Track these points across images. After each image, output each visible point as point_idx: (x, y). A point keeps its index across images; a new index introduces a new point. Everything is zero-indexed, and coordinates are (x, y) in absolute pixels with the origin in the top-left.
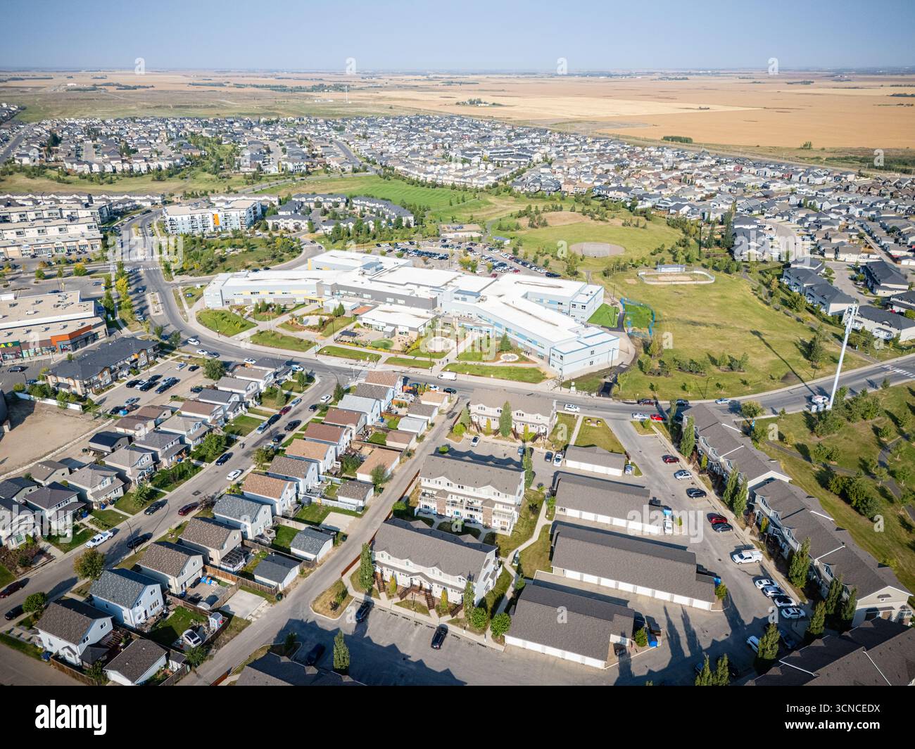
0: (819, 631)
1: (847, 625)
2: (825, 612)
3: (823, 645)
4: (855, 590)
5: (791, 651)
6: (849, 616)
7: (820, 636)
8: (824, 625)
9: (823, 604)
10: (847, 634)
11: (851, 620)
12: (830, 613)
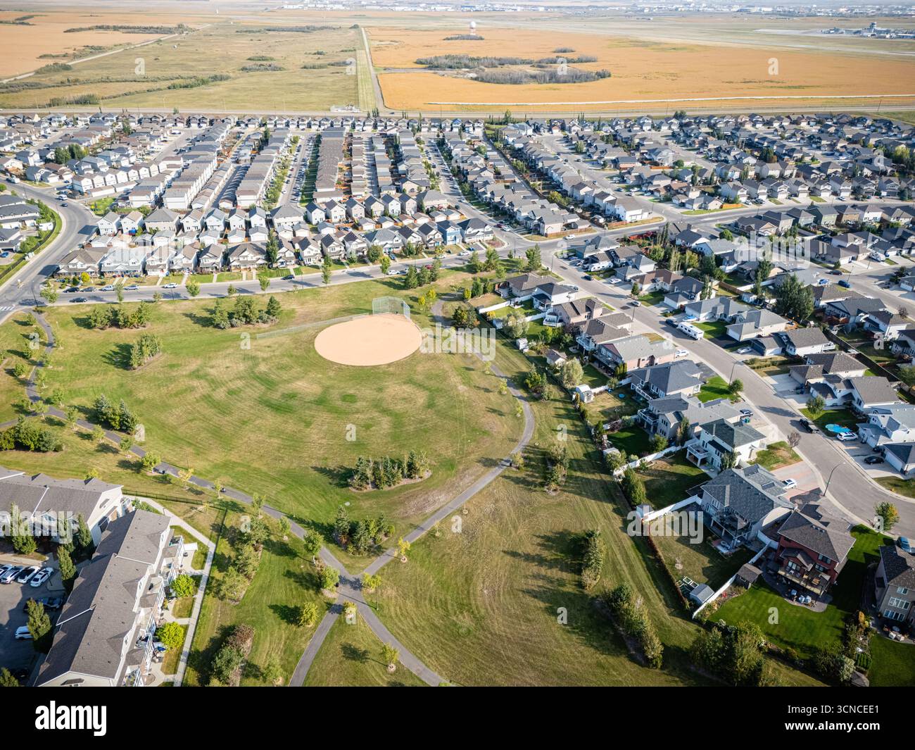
0: (73, 572)
1: (91, 548)
2: (67, 553)
3: (83, 580)
4: (80, 516)
5: (61, 608)
6: (88, 540)
7: (76, 575)
8: (74, 563)
9: (62, 548)
10: (96, 555)
11: (92, 542)
12: (72, 550)
